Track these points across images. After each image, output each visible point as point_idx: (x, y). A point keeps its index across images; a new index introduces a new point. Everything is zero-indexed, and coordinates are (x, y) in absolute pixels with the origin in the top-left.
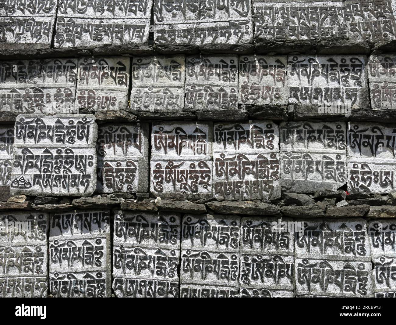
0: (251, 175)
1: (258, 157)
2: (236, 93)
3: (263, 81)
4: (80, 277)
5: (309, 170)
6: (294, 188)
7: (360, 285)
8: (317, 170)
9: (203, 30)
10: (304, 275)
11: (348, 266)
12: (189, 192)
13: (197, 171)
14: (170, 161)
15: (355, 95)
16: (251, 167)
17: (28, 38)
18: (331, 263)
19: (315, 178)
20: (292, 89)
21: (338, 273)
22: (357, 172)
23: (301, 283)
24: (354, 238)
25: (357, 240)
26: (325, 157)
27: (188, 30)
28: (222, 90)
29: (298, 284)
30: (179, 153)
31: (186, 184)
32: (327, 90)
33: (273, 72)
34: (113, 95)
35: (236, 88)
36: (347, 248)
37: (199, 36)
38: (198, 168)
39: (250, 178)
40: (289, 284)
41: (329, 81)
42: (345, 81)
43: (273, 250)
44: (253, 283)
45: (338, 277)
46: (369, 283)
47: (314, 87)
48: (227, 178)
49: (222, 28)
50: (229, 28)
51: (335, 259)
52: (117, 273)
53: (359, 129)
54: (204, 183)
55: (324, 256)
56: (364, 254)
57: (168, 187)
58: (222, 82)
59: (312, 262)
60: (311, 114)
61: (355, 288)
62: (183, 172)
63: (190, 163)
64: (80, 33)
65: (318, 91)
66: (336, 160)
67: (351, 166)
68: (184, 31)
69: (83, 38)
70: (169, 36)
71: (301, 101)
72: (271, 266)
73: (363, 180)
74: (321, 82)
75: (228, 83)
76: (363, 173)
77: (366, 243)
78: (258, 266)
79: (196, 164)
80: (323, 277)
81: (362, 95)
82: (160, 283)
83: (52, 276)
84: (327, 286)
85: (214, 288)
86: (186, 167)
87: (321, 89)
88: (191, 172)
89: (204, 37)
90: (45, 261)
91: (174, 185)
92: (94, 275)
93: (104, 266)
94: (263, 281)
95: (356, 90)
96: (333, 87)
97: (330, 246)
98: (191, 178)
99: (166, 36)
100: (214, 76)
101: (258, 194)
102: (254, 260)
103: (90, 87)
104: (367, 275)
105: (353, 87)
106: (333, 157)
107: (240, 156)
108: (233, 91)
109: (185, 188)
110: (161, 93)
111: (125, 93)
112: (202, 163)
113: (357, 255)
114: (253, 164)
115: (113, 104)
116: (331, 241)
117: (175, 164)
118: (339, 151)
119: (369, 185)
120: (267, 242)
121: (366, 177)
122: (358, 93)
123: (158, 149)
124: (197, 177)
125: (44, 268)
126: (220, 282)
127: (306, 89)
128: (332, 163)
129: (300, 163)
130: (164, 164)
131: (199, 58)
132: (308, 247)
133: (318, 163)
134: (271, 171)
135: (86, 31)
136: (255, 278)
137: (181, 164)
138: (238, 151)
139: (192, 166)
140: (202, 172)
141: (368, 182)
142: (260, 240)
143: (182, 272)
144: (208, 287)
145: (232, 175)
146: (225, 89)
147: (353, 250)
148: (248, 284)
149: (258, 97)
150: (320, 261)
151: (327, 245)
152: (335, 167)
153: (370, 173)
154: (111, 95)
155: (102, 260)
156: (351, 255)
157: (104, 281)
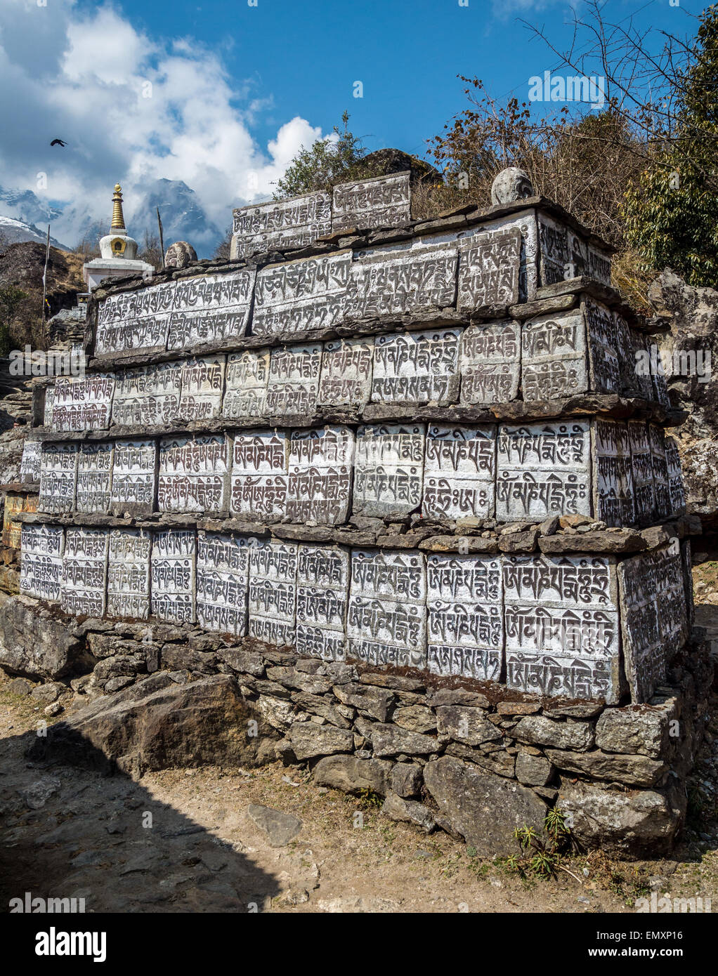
0: (320, 494)
1: (329, 472)
2: (316, 392)
3: (346, 373)
4: (173, 598)
5: (381, 488)
6: (365, 510)
7: (412, 633)
8: (390, 487)
9: (299, 310)
10: (356, 616)
11: (399, 609)
12: (265, 512)
13: (272, 488)
14: (249, 477)
15: (444, 385)
16: (321, 483)
17: (150, 341)
18: (383, 604)
19: (387, 497)
20: (376, 381)
21: (389, 616)
22: (433, 491)
23: (353, 624)
24: (408, 574)
25: (412, 577)
26: (399, 471)
27: (285, 312)
28: (302, 388)
29: (349, 625)
30: (257, 468)
31: (261, 503)
32: (413, 379)
33: (356, 361)
34: (208, 401)
35: (316, 385)
36: (400, 587)
37: (294, 318)
38: (274, 485)
39: (319, 497)
40: (340, 625)
41: (418, 367)
42: (436, 365)
43: (326, 584)
44: (308, 619)
45: (388, 622)
46: (421, 631)
47: (400, 377)
48: (298, 497)
49: (318, 305)
50: (325, 304)
51: (386, 598)
52: (200, 596)
53: (440, 433)
54: (279, 502)
55: (376, 595)
56: (418, 596)
57: (245, 506)
58: (303, 377)
59: (365, 601)
60: (377, 417)
61: (406, 636)
62: (259, 489)
63: (267, 478)
64: (189, 330)
65: (403, 381)
66: (411, 475)
67: (427, 481)
68: (281, 314)
69: (192, 335)
70: (267, 322)
71: (384, 396)
72: (323, 602)
73: (440, 501)
74: (408, 370)
75: (308, 379)
76: (441, 492)
77: (422, 582)
78: (312, 600)
79: (273, 479)
80: (374, 619)
81: (451, 385)
82: (231, 612)
83: (153, 595)
84: (377, 631)
85: (275, 621)
86: (263, 484)
87: (406, 379)
88: (268, 489)
89: (300, 319)
90: (147, 579)
91: (251, 504)
92: (183, 597)
93: (190, 589)
94: (316, 619)
95: (445, 378)
96: (420, 375)
97: (383, 582)
98: (267, 496)
99: (264, 322)
100: (297, 371)
101: (324, 517)
102: (309, 594)
103: (191, 394)
104: (419, 622)
105: (443, 374)
106: (407, 470)
107: (313, 470)
108: (313, 388)
109: (260, 507)
110: (247, 396)
111: (219, 398)
112: (279, 478)
113: (411, 597)
114: (324, 479)
115: (209, 411)
116: (384, 576)
117: (254, 479)
118: (415, 463)
119: (447, 508)
120: (320, 573)
121: (443, 497)
122: (448, 383)
123: (238, 462)
124: (272, 495)
125: (146, 587)
126: (279, 616)
127: (391, 380)
128: (406, 479)
129: (373, 478)
130: (243, 480)
131: (282, 350)
132: (363, 582)
133: (391, 478)
134: (340, 488)
135: (195, 326)
136: (310, 614)
137: (259, 480)
138: (311, 464)
139: (269, 482)
140: (278, 489)
141: (446, 504)
142: (314, 571)
143: (250, 602)
144: (270, 620)
145: (303, 492)
146: (305, 386)
147: (406, 590)
148: (303, 620)
149: (338, 395)
150: (372, 601)
151: (380, 581)
152: (409, 484)
153: (448, 491)
154: (207, 401)
155: (190, 583)
156: (404, 594)
157: (190, 604)
